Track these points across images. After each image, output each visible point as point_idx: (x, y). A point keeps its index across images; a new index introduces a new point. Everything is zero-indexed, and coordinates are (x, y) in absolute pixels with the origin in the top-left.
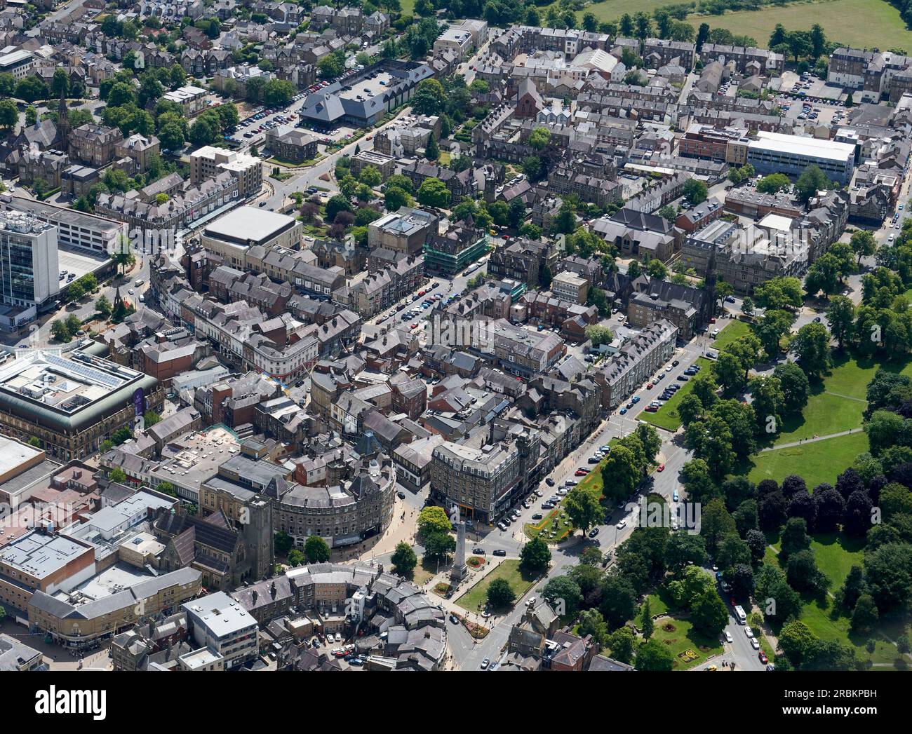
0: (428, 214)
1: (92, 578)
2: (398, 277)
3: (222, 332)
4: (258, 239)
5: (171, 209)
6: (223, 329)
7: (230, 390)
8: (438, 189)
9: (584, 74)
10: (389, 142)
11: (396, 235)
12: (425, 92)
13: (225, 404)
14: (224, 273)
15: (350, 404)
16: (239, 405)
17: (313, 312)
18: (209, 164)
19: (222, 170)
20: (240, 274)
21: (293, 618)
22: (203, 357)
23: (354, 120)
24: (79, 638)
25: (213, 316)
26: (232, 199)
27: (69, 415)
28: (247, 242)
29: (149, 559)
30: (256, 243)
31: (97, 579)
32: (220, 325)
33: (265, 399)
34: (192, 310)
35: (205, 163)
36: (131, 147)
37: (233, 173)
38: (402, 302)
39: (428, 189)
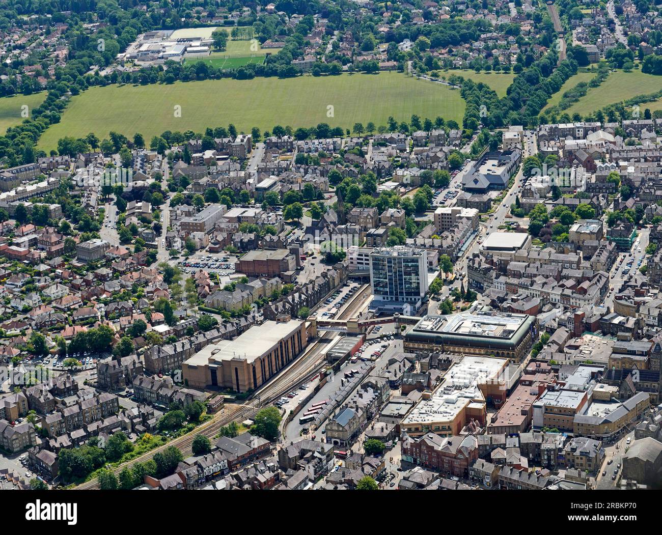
0: (597, 221)
1: (587, 409)
2: (611, 252)
3: (542, 292)
4: (519, 246)
5: (452, 240)
6: (543, 290)
7: (584, 314)
8: (589, 209)
9: (602, 144)
10: (532, 192)
11: (589, 234)
12: (531, 164)
13: (584, 321)
14: (515, 265)
15: (649, 311)
16: (593, 320)
17: (580, 276)
18: (447, 216)
19: (461, 218)
20: (527, 264)
22: (544, 305)
23: (496, 186)
24: (609, 435)
25: (532, 285)
26: (472, 234)
27: (510, 339)
28: (514, 249)
29: (612, 395)
30: (519, 248)
31: (590, 409)
32: (540, 289)
33: (602, 315)
34: (516, 285)
35: (444, 216)
36: (392, 216)
37: (468, 218)
38: (614, 266)
39: (584, 209)
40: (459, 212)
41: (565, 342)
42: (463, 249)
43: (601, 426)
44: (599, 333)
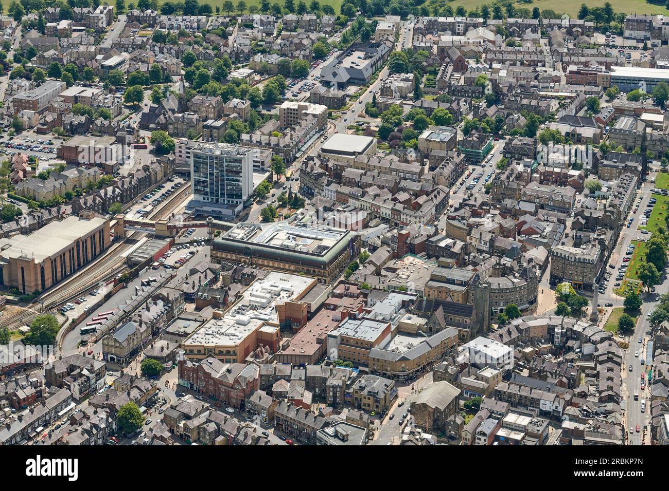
0: (451, 128)
1: (390, 342)
2: (457, 165)
3: (372, 205)
4: (360, 151)
5: (291, 139)
6: (373, 202)
7: (409, 233)
8: (446, 114)
9: (480, 43)
10: (392, 91)
11: (439, 142)
12: (397, 59)
13: (408, 241)
14: (351, 172)
15: (481, 235)
16: (417, 241)
17: (418, 189)
18: (293, 112)
19: (306, 114)
20: (363, 171)
21: (523, 347)
22: (371, 219)
23: (356, 81)
24: (406, 373)
25: (363, 196)
26: (316, 132)
27: (322, 256)
28: (354, 153)
29: (419, 328)
30: (359, 153)
31: (393, 342)
32: (371, 201)
33: (429, 236)
34: (347, 195)
35: (290, 111)
36: (235, 107)
37: (314, 116)
38: (460, 180)
39: (439, 114)
40: (306, 108)
41: (385, 263)
42: (303, 149)
43: (398, 364)
44: (422, 256)
